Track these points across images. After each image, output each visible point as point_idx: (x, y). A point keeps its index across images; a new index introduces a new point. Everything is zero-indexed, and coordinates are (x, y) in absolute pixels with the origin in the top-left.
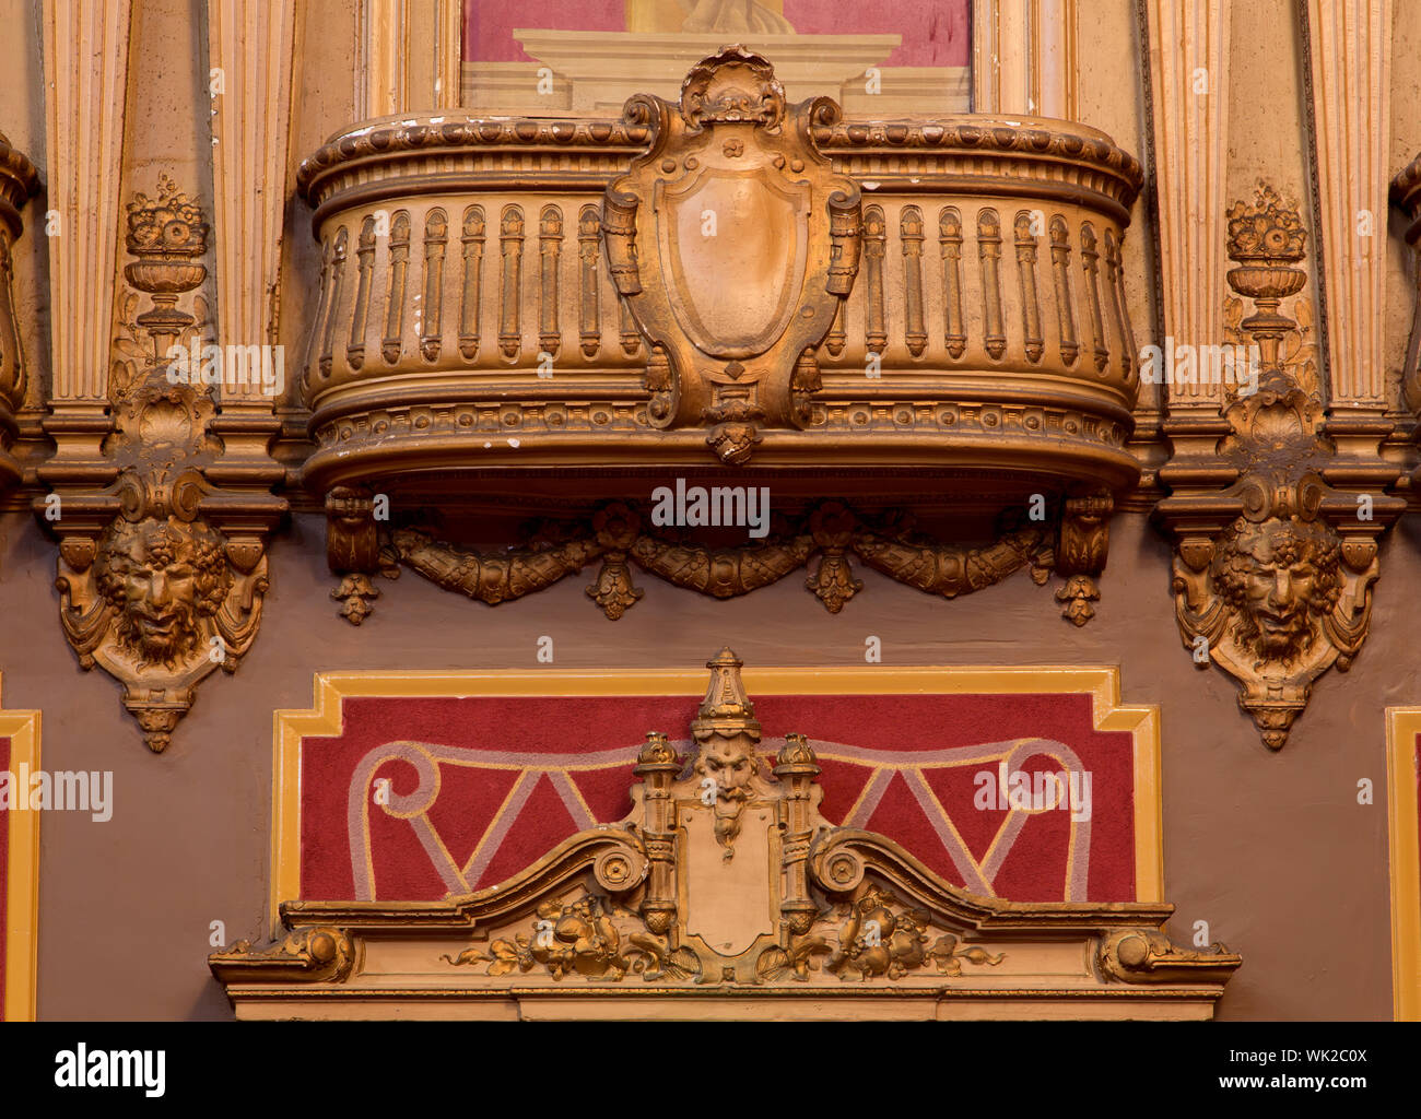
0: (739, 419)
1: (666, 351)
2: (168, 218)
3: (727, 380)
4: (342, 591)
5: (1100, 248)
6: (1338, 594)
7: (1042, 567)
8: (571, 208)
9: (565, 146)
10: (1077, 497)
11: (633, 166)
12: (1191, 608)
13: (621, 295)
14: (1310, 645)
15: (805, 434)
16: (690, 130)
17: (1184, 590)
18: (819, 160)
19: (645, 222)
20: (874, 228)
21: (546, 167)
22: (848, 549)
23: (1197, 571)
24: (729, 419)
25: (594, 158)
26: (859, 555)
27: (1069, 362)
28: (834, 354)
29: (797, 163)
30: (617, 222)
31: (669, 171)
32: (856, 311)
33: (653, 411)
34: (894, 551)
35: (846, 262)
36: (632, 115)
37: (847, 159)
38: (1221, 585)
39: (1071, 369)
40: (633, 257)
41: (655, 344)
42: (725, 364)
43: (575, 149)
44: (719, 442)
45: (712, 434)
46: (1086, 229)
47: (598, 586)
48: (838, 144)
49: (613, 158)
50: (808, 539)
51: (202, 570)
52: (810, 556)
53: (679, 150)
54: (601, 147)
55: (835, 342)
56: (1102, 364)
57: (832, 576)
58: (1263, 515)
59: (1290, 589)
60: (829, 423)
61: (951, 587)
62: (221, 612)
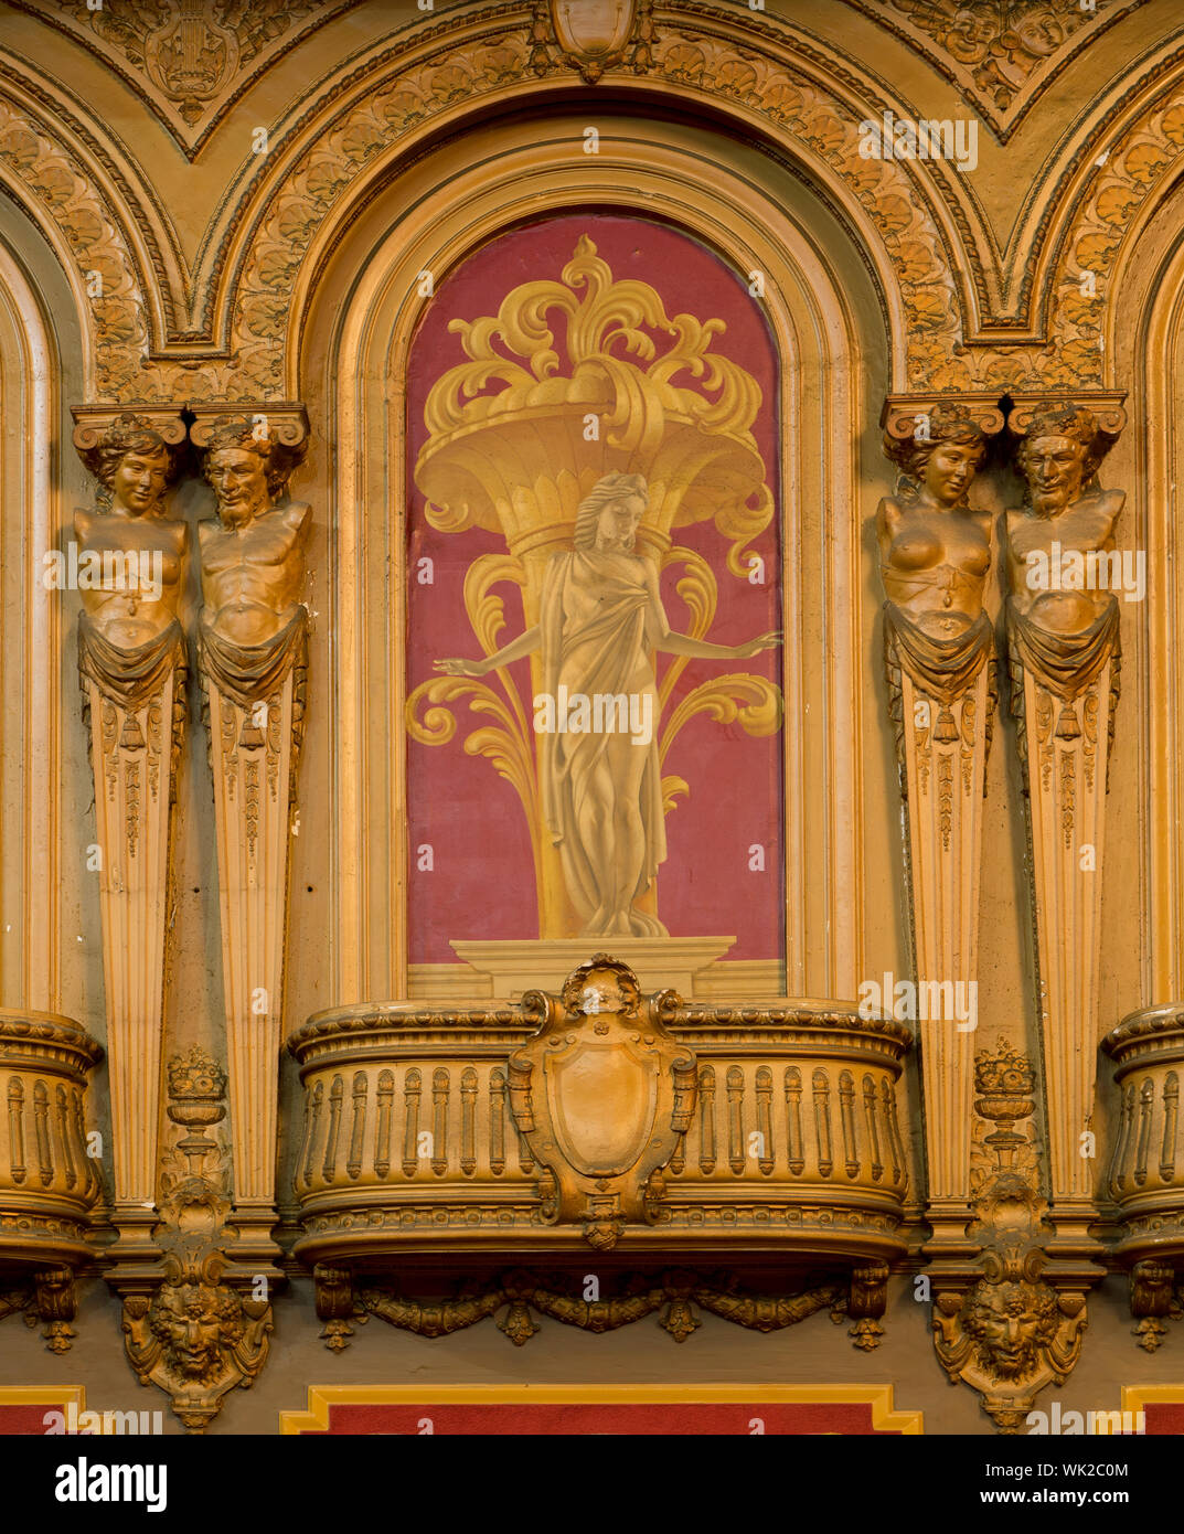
0: (606, 1219)
1: (552, 1172)
2: (198, 1073)
3: (598, 1192)
4: (327, 1332)
5: (878, 1092)
6: (1056, 1331)
7: (838, 1312)
8: (484, 1071)
9: (477, 1026)
10: (863, 1268)
11: (528, 1041)
12: (944, 1341)
13: (519, 1133)
14: (1033, 1368)
15: (656, 1230)
16: (570, 1016)
17: (940, 1328)
18: (666, 1035)
19: (537, 1081)
20: (706, 1082)
21: (464, 1041)
22: (692, 1298)
23: (949, 1315)
24: (598, 1219)
25: (500, 1035)
26: (698, 1302)
27: (852, 1176)
28: (676, 1173)
29: (650, 1038)
30: (518, 1081)
31: (555, 1044)
32: (692, 1143)
33: (544, 1213)
34: (723, 1300)
35: (686, 1106)
36: (528, 1006)
37: (686, 1034)
38: (968, 1326)
39: (855, 1180)
40: (529, 1105)
41: (544, 1167)
42: (595, 1181)
43: (485, 1029)
44: (592, 1234)
45: (586, 1228)
46: (867, 1079)
47: (506, 1324)
48: (679, 1024)
49: (515, 1034)
50: (660, 1292)
51: (225, 1319)
52: (663, 1302)
53: (560, 1030)
54: (504, 1027)
55: (677, 1165)
56: (877, 1177)
57: (680, 1318)
58: (999, 1279)
59: (1019, 1331)
60: (672, 1220)
61: (766, 1325)
62: (240, 1346)
